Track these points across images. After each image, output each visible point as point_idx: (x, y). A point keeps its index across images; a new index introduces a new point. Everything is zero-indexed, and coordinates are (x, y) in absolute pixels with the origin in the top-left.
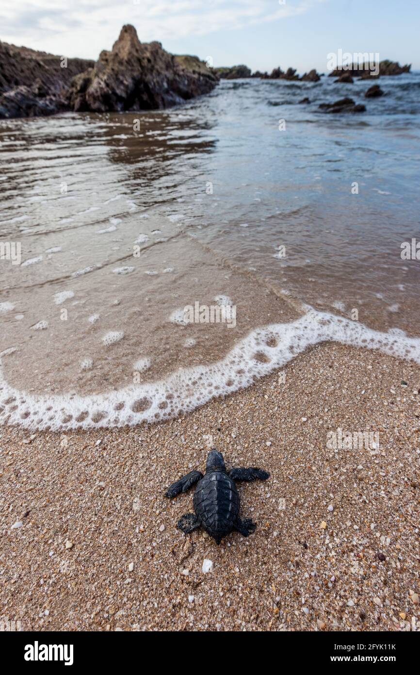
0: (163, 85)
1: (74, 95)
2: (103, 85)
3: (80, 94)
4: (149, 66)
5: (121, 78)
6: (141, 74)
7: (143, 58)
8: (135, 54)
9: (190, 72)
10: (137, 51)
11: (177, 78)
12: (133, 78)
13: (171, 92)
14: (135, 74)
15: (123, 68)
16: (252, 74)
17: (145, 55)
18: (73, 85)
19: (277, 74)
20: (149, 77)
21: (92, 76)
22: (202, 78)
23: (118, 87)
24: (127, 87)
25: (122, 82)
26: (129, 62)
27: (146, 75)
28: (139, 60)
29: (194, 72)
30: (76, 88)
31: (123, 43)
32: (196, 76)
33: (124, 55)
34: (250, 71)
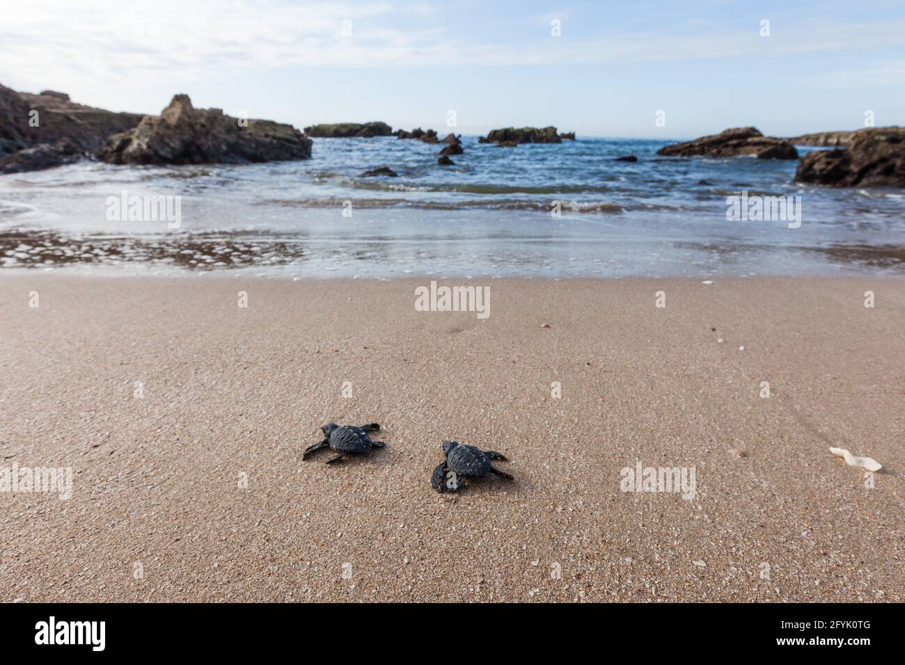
0: (221, 148)
1: (109, 155)
2: (144, 147)
3: (115, 154)
4: (204, 130)
5: (167, 140)
6: (193, 137)
7: (197, 124)
8: (187, 119)
9: (260, 136)
10: (189, 117)
11: (241, 141)
12: (183, 141)
13: (232, 154)
14: (185, 137)
15: (169, 132)
16: (393, 131)
17: (198, 121)
18: (110, 144)
19: (418, 134)
20: (202, 141)
21: (133, 137)
22: (275, 141)
23: (162, 149)
24: (173, 149)
25: (168, 145)
26: (178, 126)
27: (199, 138)
28: (191, 126)
29: (266, 136)
30: (112, 148)
31: (173, 109)
32: (268, 140)
33: (173, 121)
34: (390, 129)
